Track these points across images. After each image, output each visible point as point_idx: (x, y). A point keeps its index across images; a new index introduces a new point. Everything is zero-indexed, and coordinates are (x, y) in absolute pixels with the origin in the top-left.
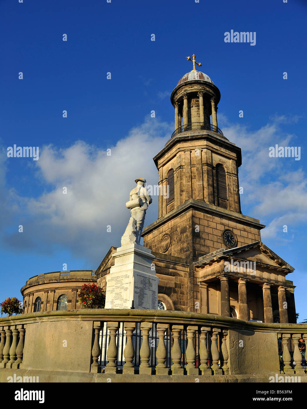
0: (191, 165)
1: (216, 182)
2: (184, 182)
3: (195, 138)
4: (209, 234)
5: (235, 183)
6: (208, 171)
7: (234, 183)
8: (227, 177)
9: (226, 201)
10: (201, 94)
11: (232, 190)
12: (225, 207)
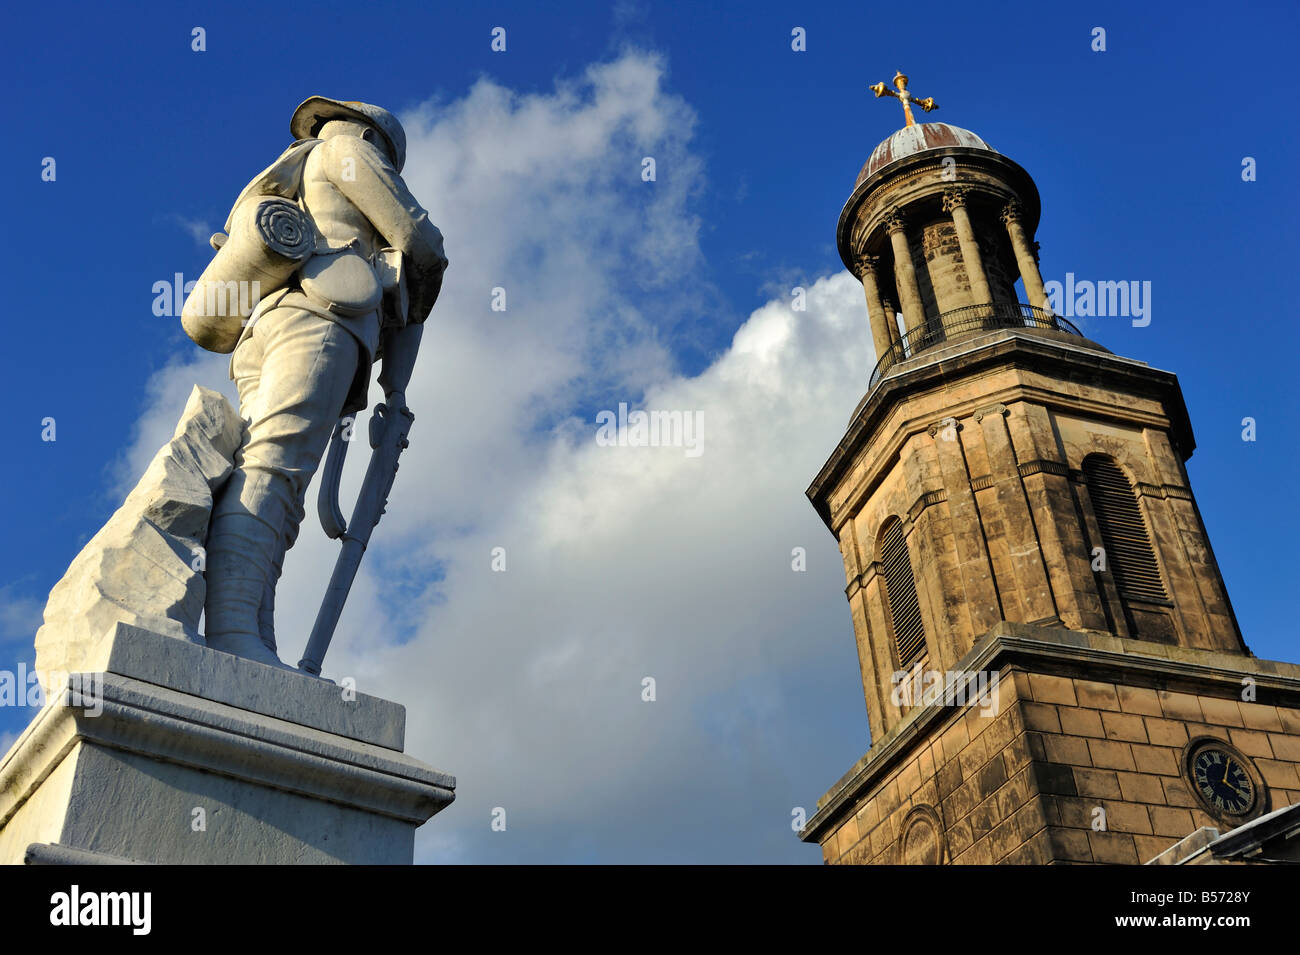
0: (971, 479)
1: (1099, 536)
2: (955, 558)
3: (963, 365)
4: (1120, 775)
5: (1186, 523)
6: (1054, 492)
7: (1182, 526)
8: (1141, 506)
9: (1166, 610)
10: (956, 201)
11: (1180, 556)
12: (1170, 639)
